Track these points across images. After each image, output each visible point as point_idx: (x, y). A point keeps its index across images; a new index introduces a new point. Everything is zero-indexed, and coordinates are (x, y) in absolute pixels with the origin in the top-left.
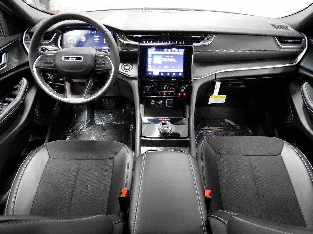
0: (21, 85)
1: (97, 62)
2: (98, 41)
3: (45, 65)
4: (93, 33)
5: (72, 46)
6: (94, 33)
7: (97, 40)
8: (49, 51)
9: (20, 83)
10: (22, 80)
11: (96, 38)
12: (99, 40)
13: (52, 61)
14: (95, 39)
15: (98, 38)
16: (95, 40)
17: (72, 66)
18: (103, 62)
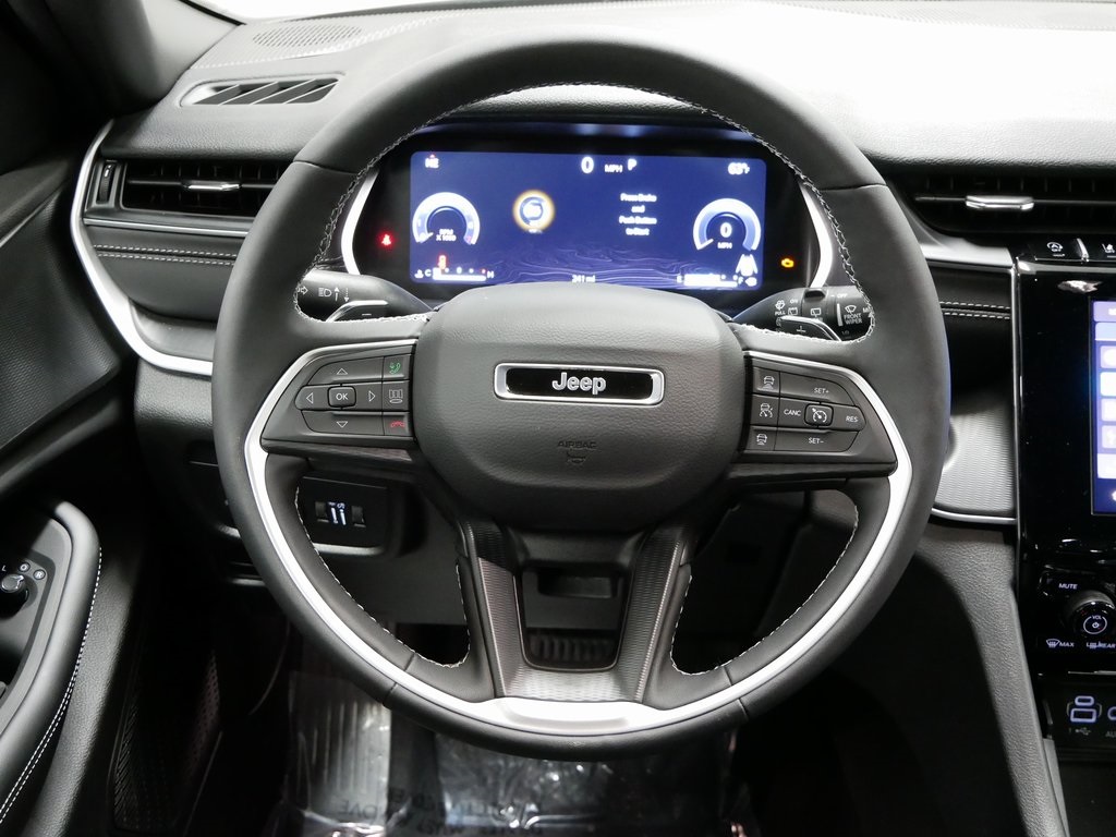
0: (48, 566)
1: (765, 410)
2: (646, 232)
3: (342, 429)
4: (610, 168)
5: (443, 260)
6: (618, 168)
7: (639, 220)
8: (355, 314)
9: (42, 546)
10: (54, 523)
11: (635, 209)
12: (653, 221)
13: (397, 398)
14: (629, 214)
15: (651, 209)
16: (623, 219)
17: (569, 443)
18: (818, 414)
